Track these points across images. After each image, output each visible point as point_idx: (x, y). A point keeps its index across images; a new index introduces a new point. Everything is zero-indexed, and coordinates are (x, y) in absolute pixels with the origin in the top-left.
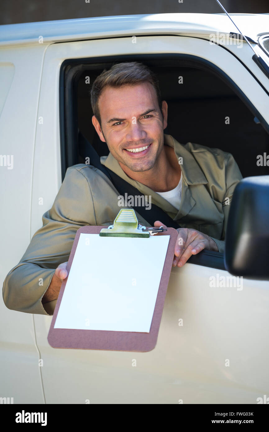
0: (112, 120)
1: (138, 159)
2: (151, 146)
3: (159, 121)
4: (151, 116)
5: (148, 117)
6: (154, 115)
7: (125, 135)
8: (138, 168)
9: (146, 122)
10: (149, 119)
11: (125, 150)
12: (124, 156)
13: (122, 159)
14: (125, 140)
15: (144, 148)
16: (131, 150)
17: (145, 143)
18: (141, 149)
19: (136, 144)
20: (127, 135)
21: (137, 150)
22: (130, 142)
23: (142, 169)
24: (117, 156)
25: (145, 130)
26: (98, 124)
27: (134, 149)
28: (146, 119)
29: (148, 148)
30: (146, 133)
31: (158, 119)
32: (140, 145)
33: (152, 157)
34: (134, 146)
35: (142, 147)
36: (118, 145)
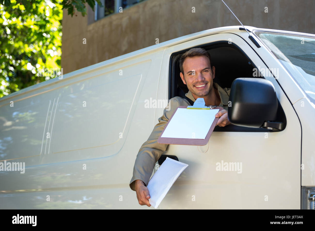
0: (189, 72)
1: (201, 90)
2: (207, 84)
3: (211, 73)
4: (207, 71)
5: (206, 71)
6: (209, 70)
7: (195, 79)
8: (201, 95)
9: (204, 73)
10: (206, 72)
11: (195, 86)
12: (194, 89)
13: (193, 91)
14: (195, 81)
15: (204, 85)
16: (197, 86)
17: (204, 83)
18: (202, 86)
19: (200, 83)
20: (196, 79)
21: (200, 86)
22: (197, 82)
23: (202, 95)
24: (191, 89)
25: (204, 77)
26: (183, 76)
27: (199, 86)
28: (205, 72)
29: (205, 85)
30: (205, 78)
31: (210, 72)
32: (202, 84)
33: (207, 90)
34: (199, 84)
35: (202, 85)
36: (191, 84)
